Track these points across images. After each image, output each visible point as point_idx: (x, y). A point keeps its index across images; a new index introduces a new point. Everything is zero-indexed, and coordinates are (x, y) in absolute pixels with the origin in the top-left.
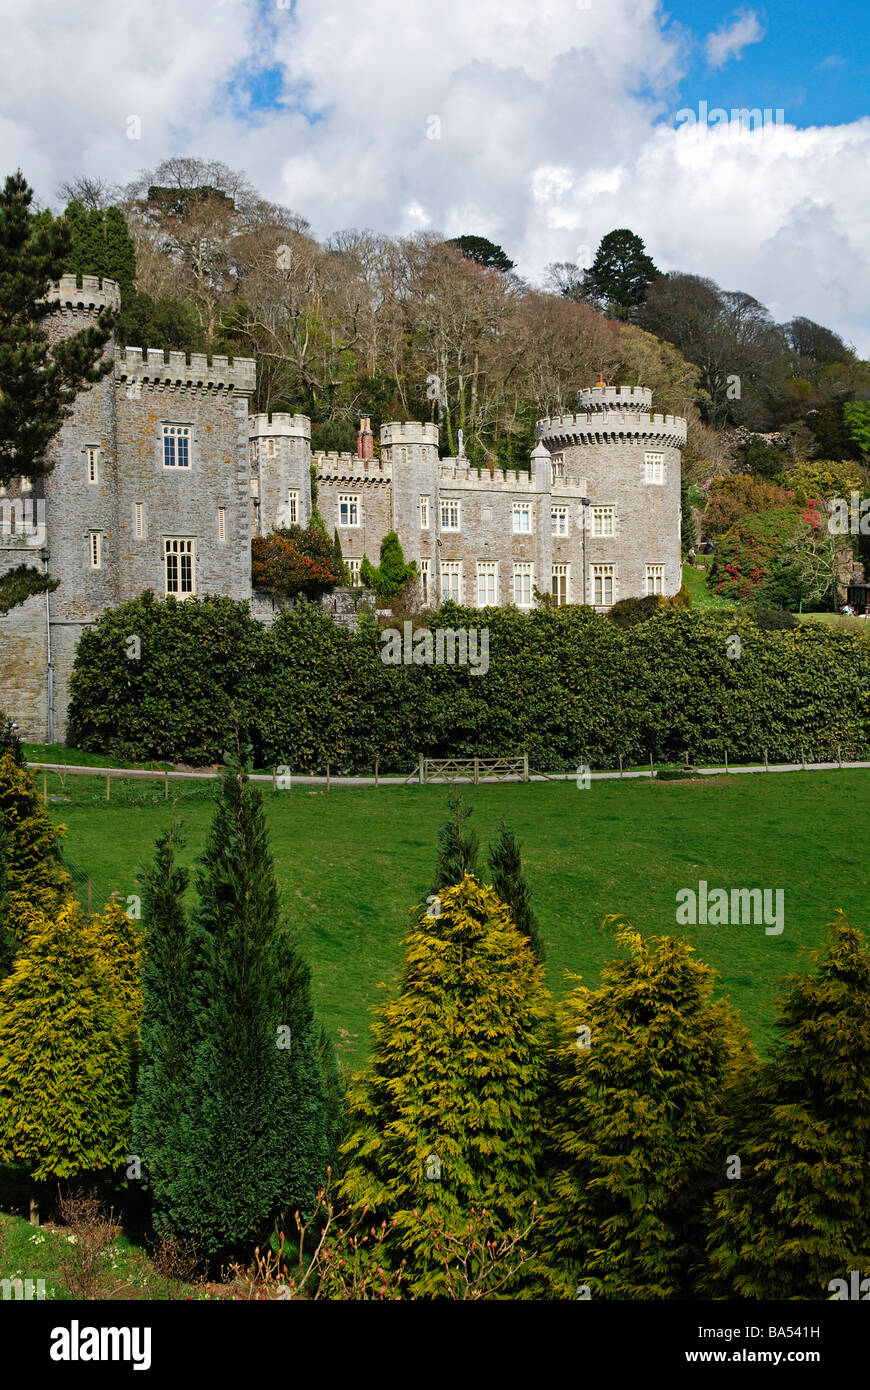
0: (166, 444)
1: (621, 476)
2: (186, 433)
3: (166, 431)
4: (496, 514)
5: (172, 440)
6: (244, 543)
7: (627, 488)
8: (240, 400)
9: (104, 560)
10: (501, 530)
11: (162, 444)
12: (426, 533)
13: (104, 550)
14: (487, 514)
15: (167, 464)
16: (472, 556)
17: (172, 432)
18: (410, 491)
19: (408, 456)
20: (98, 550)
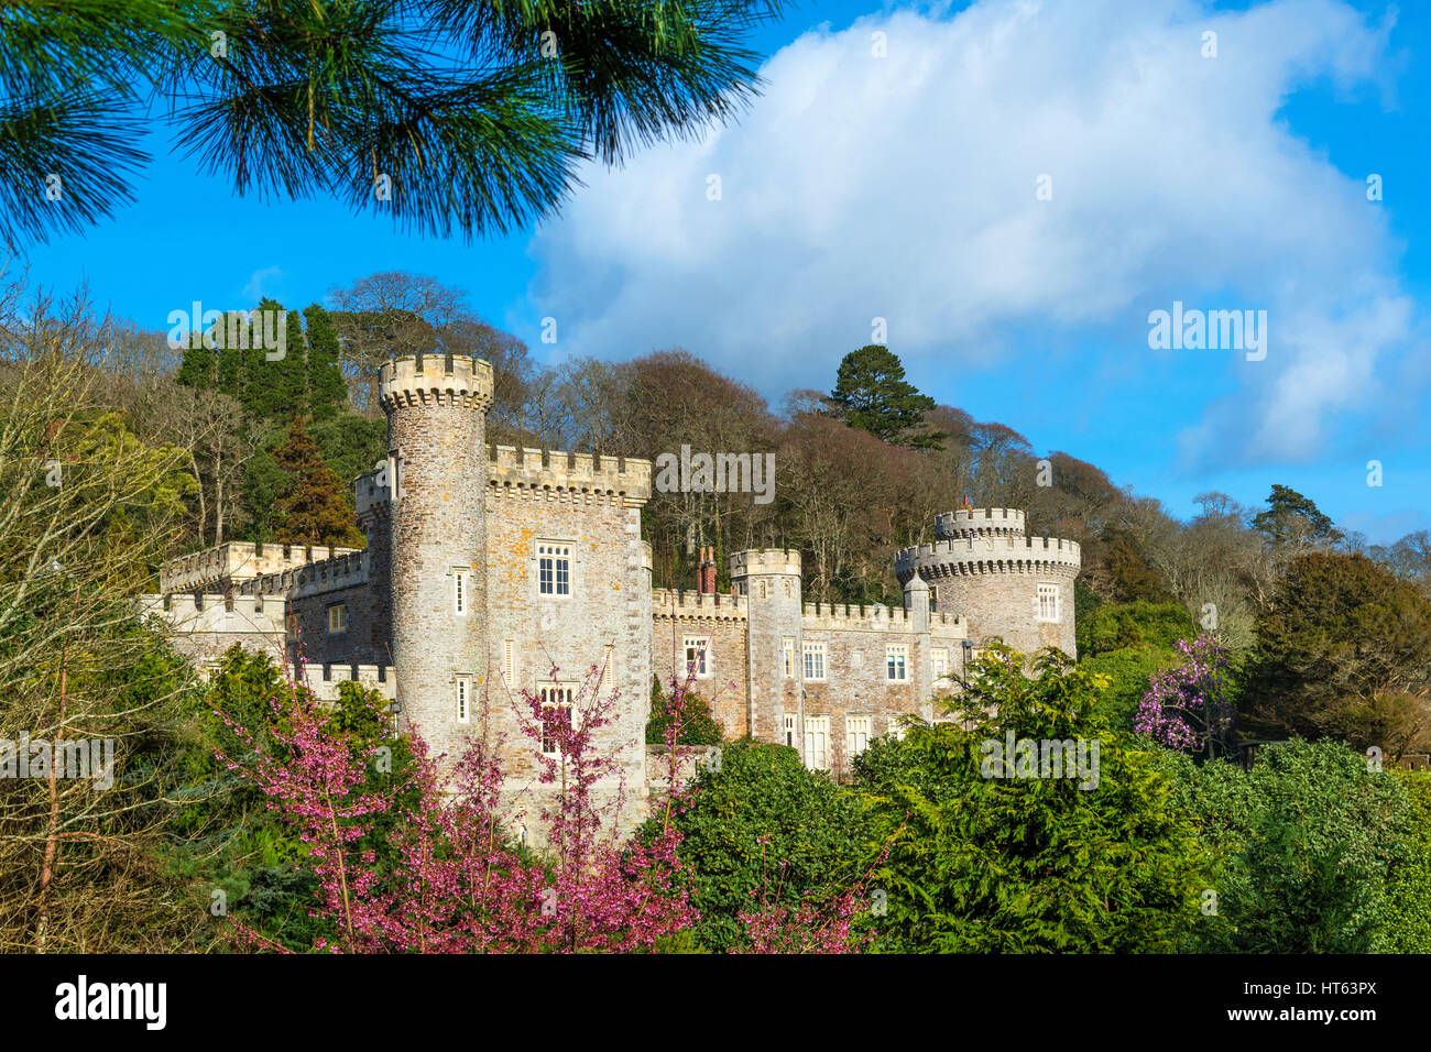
0: (542, 566)
1: (1010, 613)
2: (566, 552)
3: (542, 550)
4: (868, 659)
5: (550, 561)
6: (636, 690)
7: (1017, 626)
8: (631, 510)
9: (473, 712)
10: (873, 678)
11: (536, 566)
12: (790, 683)
13: (473, 699)
14: (856, 659)
15: (543, 591)
16: (840, 710)
17: (550, 551)
18: (770, 632)
19: (767, 589)
20: (466, 699)
